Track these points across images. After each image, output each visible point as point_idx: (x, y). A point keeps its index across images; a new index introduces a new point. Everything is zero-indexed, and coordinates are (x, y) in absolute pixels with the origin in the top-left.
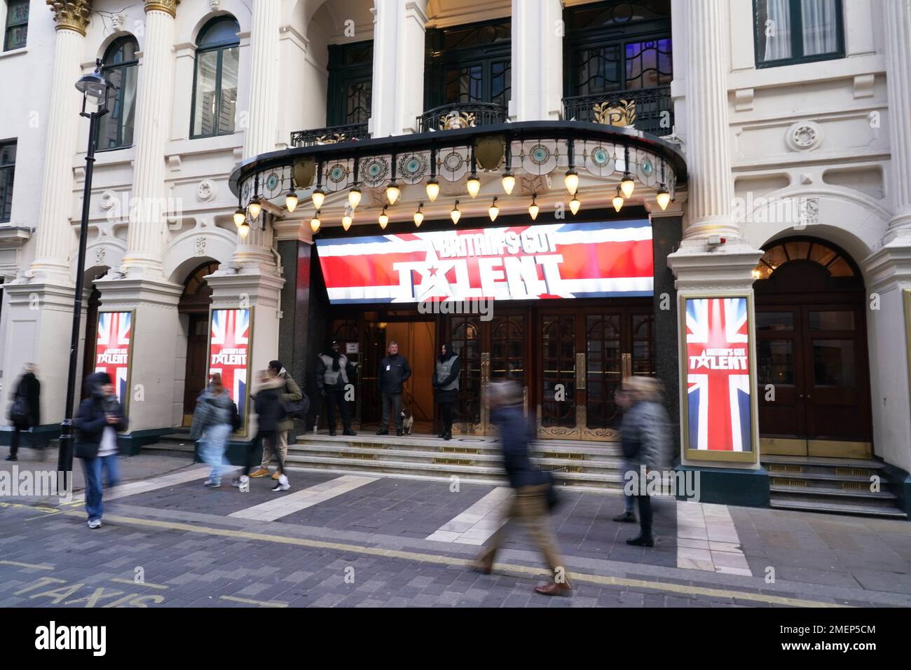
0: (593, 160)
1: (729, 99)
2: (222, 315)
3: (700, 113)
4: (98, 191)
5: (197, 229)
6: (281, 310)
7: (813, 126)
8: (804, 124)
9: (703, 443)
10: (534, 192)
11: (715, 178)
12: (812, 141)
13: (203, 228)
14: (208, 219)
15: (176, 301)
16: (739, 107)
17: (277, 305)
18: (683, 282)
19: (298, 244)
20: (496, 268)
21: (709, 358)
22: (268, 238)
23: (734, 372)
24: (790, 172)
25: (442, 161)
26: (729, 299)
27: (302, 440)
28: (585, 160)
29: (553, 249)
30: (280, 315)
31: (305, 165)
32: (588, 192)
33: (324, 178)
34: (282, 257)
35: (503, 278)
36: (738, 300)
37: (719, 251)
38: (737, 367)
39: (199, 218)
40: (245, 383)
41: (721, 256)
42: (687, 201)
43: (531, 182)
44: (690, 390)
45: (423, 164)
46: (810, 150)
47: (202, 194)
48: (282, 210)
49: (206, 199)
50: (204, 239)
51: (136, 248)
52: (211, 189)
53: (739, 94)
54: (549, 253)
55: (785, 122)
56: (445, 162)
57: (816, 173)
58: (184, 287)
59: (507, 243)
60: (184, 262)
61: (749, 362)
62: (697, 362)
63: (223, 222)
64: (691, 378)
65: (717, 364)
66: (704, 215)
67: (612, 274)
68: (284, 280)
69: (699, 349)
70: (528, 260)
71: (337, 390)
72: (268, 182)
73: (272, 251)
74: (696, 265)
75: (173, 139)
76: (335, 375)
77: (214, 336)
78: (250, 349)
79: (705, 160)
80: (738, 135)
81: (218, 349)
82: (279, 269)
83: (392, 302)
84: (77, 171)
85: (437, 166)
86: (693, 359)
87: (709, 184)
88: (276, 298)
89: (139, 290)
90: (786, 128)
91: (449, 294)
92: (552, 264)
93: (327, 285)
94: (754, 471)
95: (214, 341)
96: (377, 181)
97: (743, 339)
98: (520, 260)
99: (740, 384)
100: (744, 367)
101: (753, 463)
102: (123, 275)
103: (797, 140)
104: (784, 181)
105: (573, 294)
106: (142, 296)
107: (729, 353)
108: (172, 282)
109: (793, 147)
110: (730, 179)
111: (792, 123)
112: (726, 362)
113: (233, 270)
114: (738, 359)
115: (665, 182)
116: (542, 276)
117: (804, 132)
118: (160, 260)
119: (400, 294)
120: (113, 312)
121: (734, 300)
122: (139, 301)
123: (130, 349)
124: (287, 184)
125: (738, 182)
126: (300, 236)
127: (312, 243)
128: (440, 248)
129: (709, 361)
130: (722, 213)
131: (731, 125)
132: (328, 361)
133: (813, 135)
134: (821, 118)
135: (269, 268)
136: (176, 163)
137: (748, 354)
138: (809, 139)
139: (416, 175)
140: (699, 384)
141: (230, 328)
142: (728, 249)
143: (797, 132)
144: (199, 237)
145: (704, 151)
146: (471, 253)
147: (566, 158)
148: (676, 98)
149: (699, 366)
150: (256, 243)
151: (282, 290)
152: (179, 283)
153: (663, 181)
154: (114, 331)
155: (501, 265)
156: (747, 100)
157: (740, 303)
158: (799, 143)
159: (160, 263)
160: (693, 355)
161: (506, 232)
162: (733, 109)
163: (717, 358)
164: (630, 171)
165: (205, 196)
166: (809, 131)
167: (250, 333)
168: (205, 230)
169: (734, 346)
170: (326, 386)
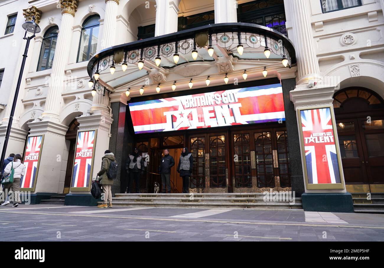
0: (250, 41)
1: (312, 27)
2: (82, 134)
3: (299, 31)
4: (36, 87)
5: (76, 100)
6: (111, 133)
7: (352, 35)
8: (348, 34)
9: (315, 181)
10: (226, 72)
11: (309, 58)
12: (352, 41)
13: (78, 100)
14: (81, 96)
15: (65, 133)
16: (317, 30)
17: (109, 131)
18: (298, 103)
19: (120, 103)
20: (210, 112)
21: (314, 138)
22: (106, 102)
23: (328, 143)
24: (344, 55)
25: (180, 46)
26: (321, 109)
27: (118, 195)
28: (246, 41)
29: (237, 101)
30: (110, 136)
31: (119, 53)
32: (251, 71)
33: (127, 58)
34: (112, 110)
35: (214, 116)
36: (325, 109)
37: (314, 88)
38: (329, 141)
39: (77, 96)
40: (91, 165)
41: (315, 89)
42: (297, 71)
43: (224, 67)
44: (307, 154)
45: (172, 48)
46: (351, 45)
47: (79, 85)
48: (113, 89)
49: (80, 87)
50: (79, 104)
51: (48, 109)
52: (83, 83)
53: (316, 24)
54: (235, 103)
55: (339, 34)
56: (182, 46)
57: (356, 54)
58: (69, 127)
59: (215, 99)
60: (69, 115)
61: (334, 138)
62: (308, 140)
63: (88, 97)
64: (306, 148)
65: (319, 140)
66: (305, 74)
67: (265, 111)
68: (113, 120)
69: (309, 134)
70: (225, 107)
71: (134, 171)
72: (103, 64)
73: (108, 107)
74: (304, 95)
75: (69, 63)
76: (134, 164)
77: (79, 144)
78: (94, 149)
79: (303, 50)
80: (318, 41)
81: (80, 150)
82: (111, 115)
83: (163, 131)
84: (27, 80)
85: (178, 48)
86: (306, 139)
87: (306, 60)
88: (109, 127)
89: (47, 126)
90: (339, 37)
91: (189, 125)
92: (236, 108)
93: (133, 125)
94: (344, 193)
95: (78, 146)
96: (151, 57)
97: (330, 127)
98: (222, 107)
99: (332, 149)
100: (332, 141)
101: (343, 189)
102: (41, 120)
103: (345, 41)
104: (342, 59)
105: (247, 122)
106: (48, 129)
107: (324, 134)
108: (63, 124)
109: (344, 44)
110: (317, 60)
111: (343, 34)
112: (323, 139)
113: (89, 114)
114: (329, 137)
115: (285, 55)
116: (232, 114)
117: (348, 37)
118: (58, 115)
119: (167, 127)
120: (34, 137)
121: (323, 109)
122: (47, 131)
123: (40, 153)
124: (111, 63)
125: (320, 62)
126: (121, 100)
127: (127, 104)
128: (185, 103)
129: (315, 139)
130: (314, 73)
131: (314, 37)
132: (132, 157)
133: (353, 38)
134: (355, 31)
135: (106, 114)
136: (70, 73)
137: (334, 135)
138: (351, 40)
139: (169, 53)
140: (310, 150)
141: (86, 140)
142: (318, 86)
143: (345, 38)
144: (76, 103)
145: (303, 46)
146: (199, 105)
147: (237, 40)
148: (288, 29)
149: (310, 142)
150: (101, 103)
151: (111, 124)
152: (66, 125)
153: (284, 54)
154: (34, 145)
155: (213, 110)
156: (320, 27)
157: (327, 110)
158: (346, 42)
159: (59, 116)
160: (306, 137)
161: (214, 94)
162: (314, 31)
163: (318, 138)
164: (268, 46)
165: (80, 86)
166: (350, 37)
167: (95, 142)
168: (80, 100)
169: (326, 131)
170: (130, 169)
